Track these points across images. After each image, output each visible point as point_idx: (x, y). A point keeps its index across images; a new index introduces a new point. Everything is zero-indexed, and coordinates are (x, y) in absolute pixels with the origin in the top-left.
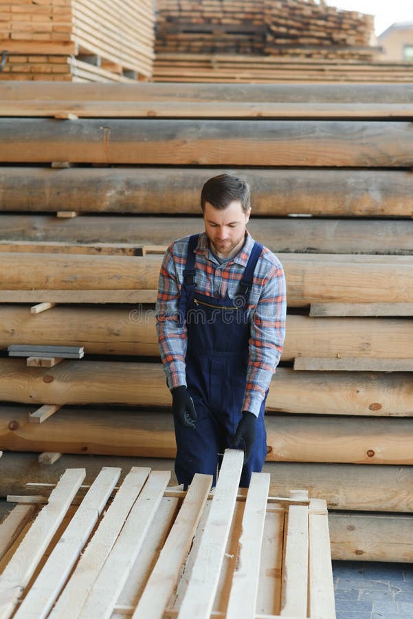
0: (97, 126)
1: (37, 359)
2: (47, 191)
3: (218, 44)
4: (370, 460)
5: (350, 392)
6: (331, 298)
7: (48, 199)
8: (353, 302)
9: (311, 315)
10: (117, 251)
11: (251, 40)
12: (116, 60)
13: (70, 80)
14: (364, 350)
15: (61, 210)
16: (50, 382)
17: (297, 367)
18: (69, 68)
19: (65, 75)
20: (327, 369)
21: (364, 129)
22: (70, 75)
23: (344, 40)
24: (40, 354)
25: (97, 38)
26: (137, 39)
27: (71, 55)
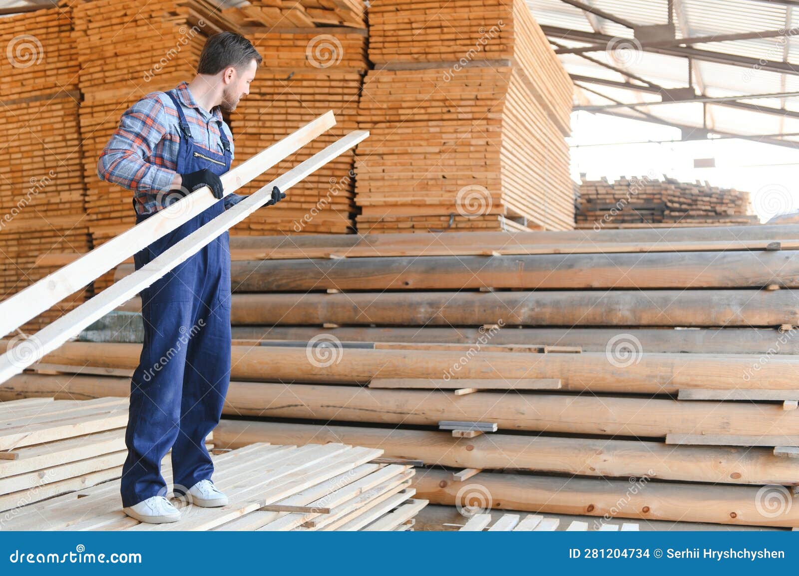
0: (514, 260)
1: (461, 431)
2: (476, 310)
3: (626, 218)
4: (734, 521)
5: (713, 462)
6: (696, 386)
7: (476, 316)
8: (714, 388)
9: (679, 398)
10: (525, 350)
11: (653, 214)
12: (541, 224)
13: (501, 231)
14: (724, 428)
15: (486, 324)
16: (471, 450)
17: (668, 441)
18: (500, 224)
19: (497, 228)
20: (693, 444)
21: (724, 257)
22: (500, 229)
23: (725, 211)
24: (463, 428)
25: (524, 205)
26: (560, 211)
27: (501, 214)
